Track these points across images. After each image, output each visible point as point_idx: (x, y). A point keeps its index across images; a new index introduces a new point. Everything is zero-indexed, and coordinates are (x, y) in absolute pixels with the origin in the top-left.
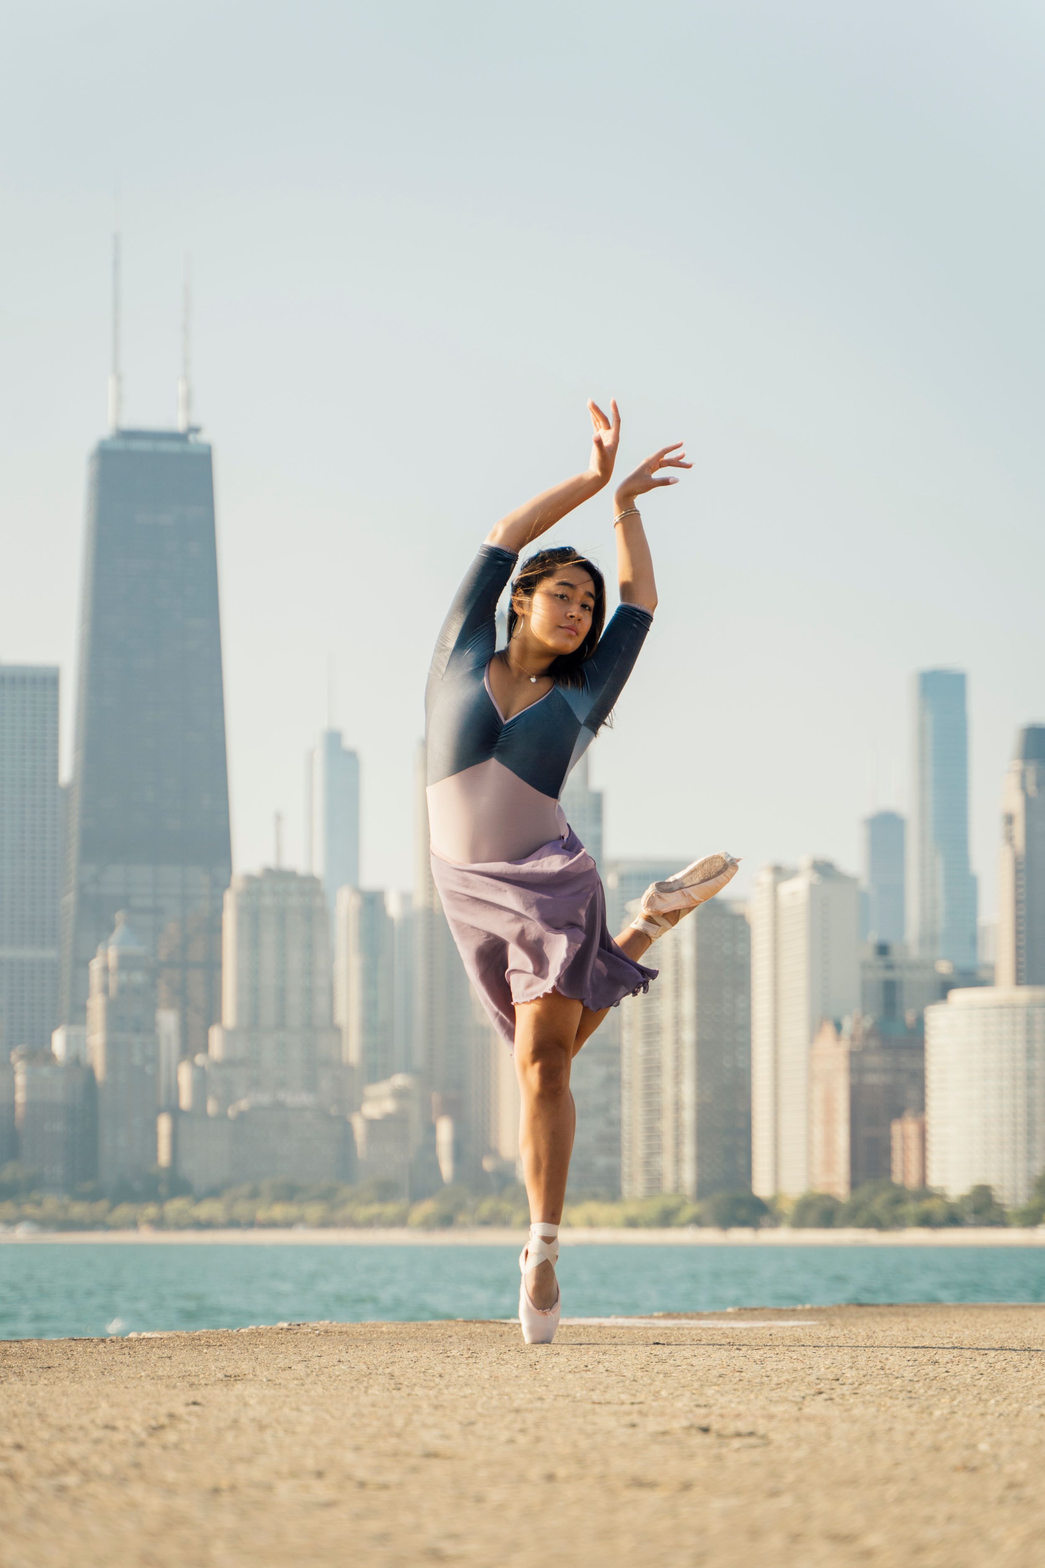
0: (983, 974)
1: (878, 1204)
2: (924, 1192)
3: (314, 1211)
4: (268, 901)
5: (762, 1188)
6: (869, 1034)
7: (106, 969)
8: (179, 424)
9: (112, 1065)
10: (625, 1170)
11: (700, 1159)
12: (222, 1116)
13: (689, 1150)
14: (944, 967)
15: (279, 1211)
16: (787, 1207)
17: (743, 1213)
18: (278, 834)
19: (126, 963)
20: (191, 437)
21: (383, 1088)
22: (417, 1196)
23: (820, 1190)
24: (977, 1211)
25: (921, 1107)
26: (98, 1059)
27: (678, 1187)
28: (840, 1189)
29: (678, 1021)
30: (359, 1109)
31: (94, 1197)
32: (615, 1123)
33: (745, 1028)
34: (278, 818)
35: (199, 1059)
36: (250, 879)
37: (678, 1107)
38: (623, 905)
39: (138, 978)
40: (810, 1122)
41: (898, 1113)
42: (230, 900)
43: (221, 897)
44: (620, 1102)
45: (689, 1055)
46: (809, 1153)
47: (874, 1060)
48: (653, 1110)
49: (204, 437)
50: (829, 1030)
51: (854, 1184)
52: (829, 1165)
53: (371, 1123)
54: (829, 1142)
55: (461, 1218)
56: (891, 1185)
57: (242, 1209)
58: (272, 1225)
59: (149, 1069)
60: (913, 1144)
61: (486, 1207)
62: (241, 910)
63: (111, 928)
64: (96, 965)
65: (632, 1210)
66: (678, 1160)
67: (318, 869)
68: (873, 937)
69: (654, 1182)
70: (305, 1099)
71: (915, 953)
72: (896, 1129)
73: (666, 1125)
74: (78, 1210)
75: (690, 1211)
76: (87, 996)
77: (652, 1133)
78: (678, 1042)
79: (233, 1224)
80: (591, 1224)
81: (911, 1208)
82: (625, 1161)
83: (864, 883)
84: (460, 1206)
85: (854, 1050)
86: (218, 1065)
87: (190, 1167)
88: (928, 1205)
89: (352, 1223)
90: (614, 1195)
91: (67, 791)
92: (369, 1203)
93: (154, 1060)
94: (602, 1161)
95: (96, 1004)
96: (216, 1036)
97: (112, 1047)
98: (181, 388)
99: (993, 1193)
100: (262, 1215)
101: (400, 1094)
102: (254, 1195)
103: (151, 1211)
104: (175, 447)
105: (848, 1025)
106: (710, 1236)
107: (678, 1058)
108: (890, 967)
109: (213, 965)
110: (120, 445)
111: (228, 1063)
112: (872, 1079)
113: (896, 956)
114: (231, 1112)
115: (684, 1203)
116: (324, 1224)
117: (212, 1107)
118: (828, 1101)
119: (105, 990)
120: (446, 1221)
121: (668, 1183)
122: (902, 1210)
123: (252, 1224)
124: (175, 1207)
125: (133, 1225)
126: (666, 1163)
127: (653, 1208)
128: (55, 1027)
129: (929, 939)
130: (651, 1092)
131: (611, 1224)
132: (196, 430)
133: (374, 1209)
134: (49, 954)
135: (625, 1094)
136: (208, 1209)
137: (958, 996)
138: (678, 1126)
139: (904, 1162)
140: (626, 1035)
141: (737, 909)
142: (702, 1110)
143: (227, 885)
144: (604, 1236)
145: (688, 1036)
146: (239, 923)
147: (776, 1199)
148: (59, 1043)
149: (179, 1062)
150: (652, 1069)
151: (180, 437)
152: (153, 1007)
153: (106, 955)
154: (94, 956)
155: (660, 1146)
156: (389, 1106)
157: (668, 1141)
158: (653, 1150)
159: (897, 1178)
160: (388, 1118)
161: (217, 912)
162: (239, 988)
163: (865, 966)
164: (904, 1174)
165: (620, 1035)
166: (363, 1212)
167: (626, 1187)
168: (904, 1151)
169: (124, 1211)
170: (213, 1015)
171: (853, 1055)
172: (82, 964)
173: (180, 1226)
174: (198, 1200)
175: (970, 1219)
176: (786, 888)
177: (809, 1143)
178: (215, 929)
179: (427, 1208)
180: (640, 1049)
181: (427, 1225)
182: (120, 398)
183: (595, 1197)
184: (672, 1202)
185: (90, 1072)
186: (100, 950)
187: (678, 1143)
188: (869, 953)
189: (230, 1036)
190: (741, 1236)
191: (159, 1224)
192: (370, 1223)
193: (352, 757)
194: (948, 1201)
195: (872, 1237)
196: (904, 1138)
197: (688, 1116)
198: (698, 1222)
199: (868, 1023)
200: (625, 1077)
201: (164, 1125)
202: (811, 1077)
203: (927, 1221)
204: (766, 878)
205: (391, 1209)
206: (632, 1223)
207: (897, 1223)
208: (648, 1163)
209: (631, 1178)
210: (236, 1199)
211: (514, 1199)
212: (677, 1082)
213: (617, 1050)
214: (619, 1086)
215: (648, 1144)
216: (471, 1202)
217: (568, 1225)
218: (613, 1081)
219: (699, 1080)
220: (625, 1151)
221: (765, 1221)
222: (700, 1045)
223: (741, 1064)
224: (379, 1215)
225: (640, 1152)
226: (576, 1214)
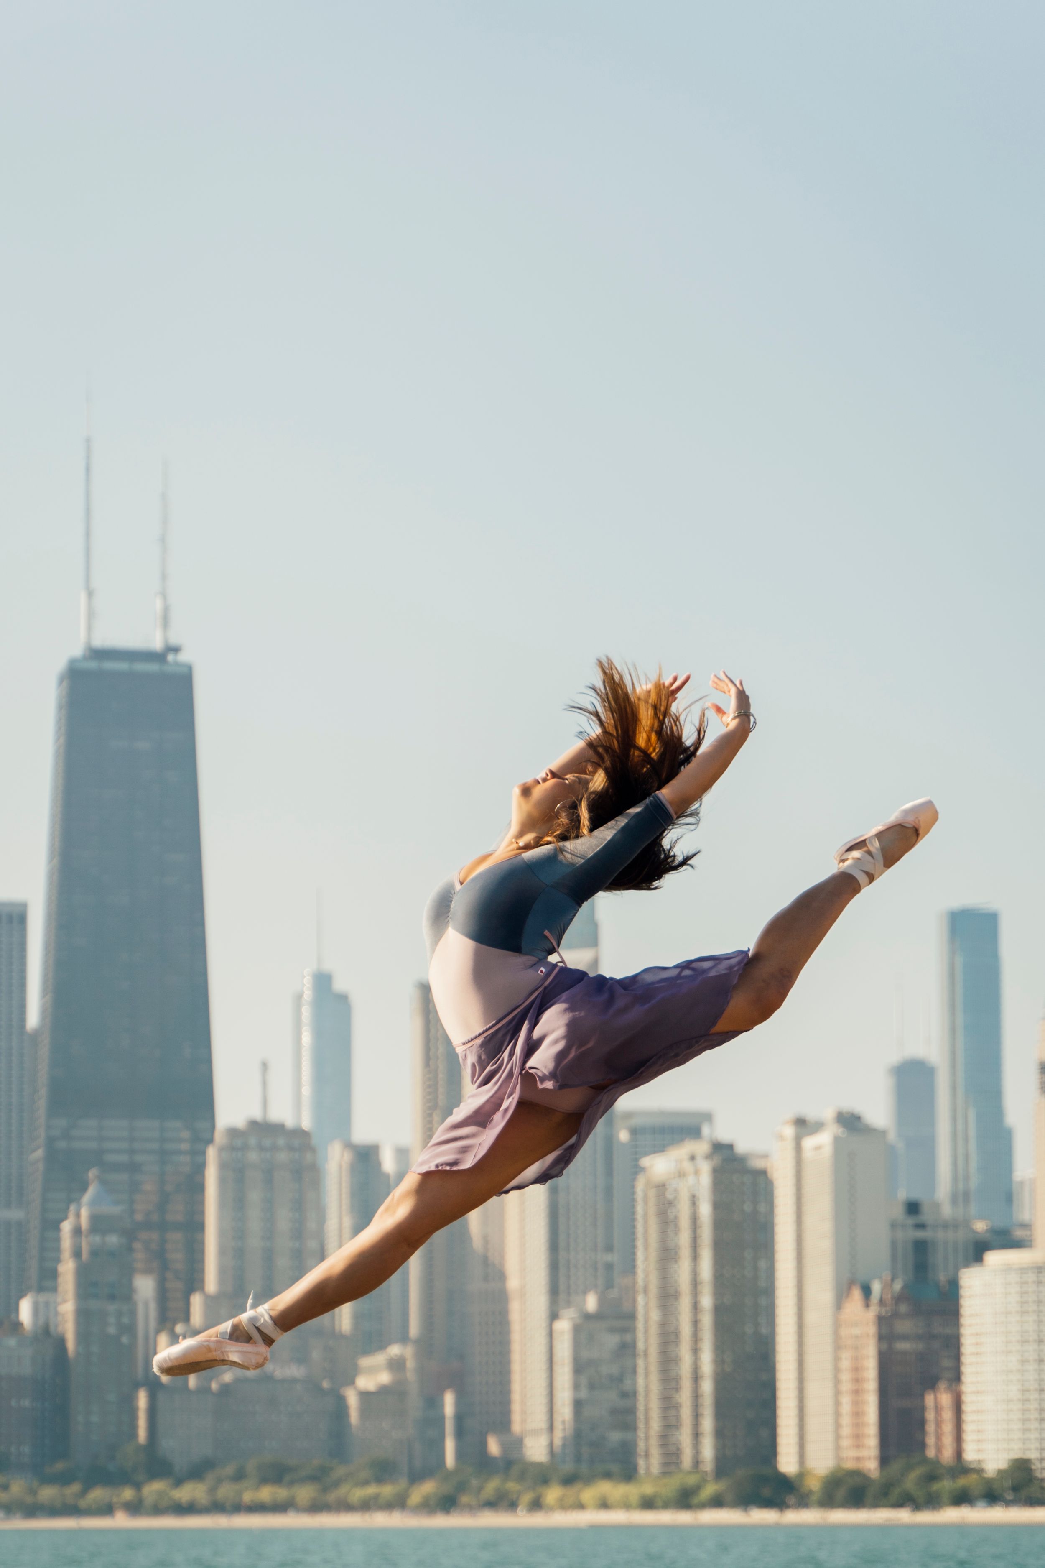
0: (1019, 1233)
1: (911, 1482)
2: (960, 1467)
3: (305, 1493)
4: (253, 1156)
5: (787, 1464)
6: (898, 1299)
7: (77, 1231)
8: (157, 644)
9: (83, 1335)
10: (641, 1445)
11: (719, 1433)
12: (204, 1390)
13: (708, 1424)
14: (980, 1226)
15: (266, 1493)
16: (814, 1485)
17: (766, 1492)
18: (265, 1084)
19: (99, 1224)
20: (171, 657)
21: (379, 1359)
22: (416, 1478)
23: (849, 1465)
24: (1015, 1489)
25: (957, 1377)
26: (69, 1330)
27: (697, 1462)
28: (871, 1466)
29: (695, 1283)
30: (353, 1382)
31: (64, 1479)
32: (630, 1395)
33: (770, 1291)
34: (265, 1066)
35: (179, 1328)
36: (233, 1132)
37: (696, 1378)
38: (637, 1160)
39: (113, 1240)
40: (837, 1393)
41: (931, 1383)
42: (212, 1154)
43: (204, 1153)
44: (634, 1372)
45: (707, 1321)
46: (838, 1426)
47: (904, 1326)
48: (670, 1382)
49: (183, 657)
50: (857, 1294)
51: (884, 1460)
52: (858, 1438)
53: (365, 1396)
54: (858, 1414)
55: (464, 1499)
56: (925, 1460)
57: (226, 1491)
58: (262, 1508)
59: (125, 1340)
60: (948, 1415)
61: (492, 1486)
62: (223, 1166)
63: (84, 1189)
64: (67, 1227)
65: (648, 1489)
66: (697, 1435)
67: (306, 1123)
68: (903, 1195)
69: (671, 1458)
70: (294, 1371)
71: (947, 1211)
72: (929, 1399)
73: (685, 1397)
74: (48, 1493)
75: (710, 1490)
76: (58, 1260)
77: (669, 1405)
78: (696, 1307)
79: (217, 1507)
80: (604, 1505)
81: (946, 1485)
82: (641, 1434)
83: (892, 1136)
84: (462, 1487)
85: (884, 1314)
87: (168, 1445)
88: (962, 1482)
89: (346, 1507)
90: (629, 1474)
91: (35, 1036)
92: (366, 1483)
93: (130, 1329)
94: (615, 1437)
95: (67, 1269)
96: (197, 1302)
97: (83, 1315)
98: (159, 604)
99: (1033, 1467)
100: (248, 1497)
101: (396, 1365)
102: (239, 1476)
103: (128, 1494)
104: (153, 667)
105: (876, 1287)
106: (730, 1516)
107: (696, 1323)
108: (921, 1226)
109: (195, 1227)
110: (93, 665)
112: (902, 1346)
113: (927, 1216)
114: (214, 1386)
115: (703, 1481)
116: (315, 1508)
118: (857, 1369)
119: (77, 1254)
120: (448, 1503)
121: (687, 1460)
122: (936, 1487)
123: (238, 1508)
124: (153, 1489)
125: (107, 1510)
126: (685, 1437)
127: (670, 1487)
128: (21, 1296)
129: (961, 1197)
130: (668, 1361)
131: (627, 1506)
132: (176, 650)
133: (371, 1490)
134: (15, 1214)
135: (640, 1362)
136: (190, 1492)
137: (994, 1258)
138: (696, 1396)
139: (939, 1436)
140: (640, 1300)
141: (758, 1164)
142: (721, 1380)
143: (210, 1141)
144: (619, 1517)
145: (707, 1301)
146: (222, 1181)
147: (801, 1475)
148: (25, 1311)
149: (158, 1332)
150: (669, 1336)
151: (158, 657)
152: (128, 1272)
153: (78, 1215)
154: (65, 1218)
155: (678, 1418)
156: (385, 1378)
157: (686, 1413)
158: (670, 1426)
159: (931, 1453)
160: (383, 1391)
161: (200, 1168)
162: (222, 1252)
163: (893, 1226)
164: (939, 1448)
165: (634, 1301)
166: (358, 1494)
167: (641, 1463)
168: (938, 1423)
169: (98, 1494)
170: (194, 1282)
171: (881, 1320)
172: (52, 1225)
173: (158, 1510)
174: (179, 1482)
175: (1010, 1496)
176: (809, 1143)
177: (837, 1414)
178: (197, 1188)
179: (428, 1488)
180: (655, 1316)
181: (427, 1507)
182: (91, 615)
183: (608, 1475)
184: (692, 1480)
185: (61, 1342)
186: (73, 1208)
187: (697, 1416)
188: (898, 1212)
189: (212, 1302)
190: (764, 1516)
191: (135, 1508)
192: (366, 1506)
193: (343, 999)
194: (986, 1476)
195: (904, 1516)
196: (938, 1409)
197: (707, 1387)
198: (717, 1502)
199: (898, 1286)
200: (640, 1345)
201: (142, 1400)
202: (838, 1347)
203: (962, 1498)
204: (789, 1131)
205: (387, 1490)
206: (648, 1504)
207: (932, 1502)
208: (665, 1438)
209: (647, 1455)
210: (220, 1481)
211: (522, 1477)
212: (696, 1351)
213: (632, 1316)
214: (634, 1355)
215: (665, 1418)
216: (474, 1482)
217: (580, 1506)
218: (627, 1349)
219: (719, 1348)
220: (641, 1425)
221: (791, 1500)
222: (719, 1310)
223: (764, 1331)
224: (376, 1497)
225: (656, 1425)
226: (589, 1494)
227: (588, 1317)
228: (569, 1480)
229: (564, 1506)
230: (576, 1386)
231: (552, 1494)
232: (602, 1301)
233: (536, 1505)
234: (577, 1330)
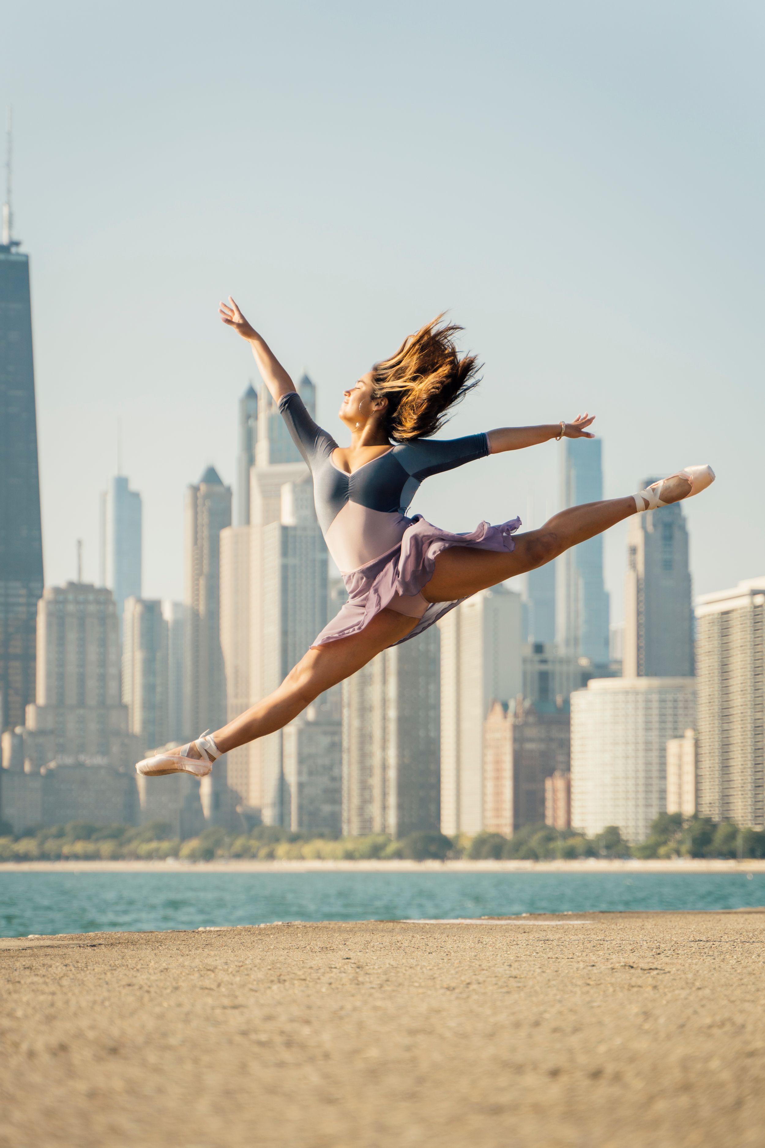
0: (614, 667)
1: (534, 841)
2: (569, 832)
3: (106, 847)
4: (71, 608)
5: (448, 829)
6: (528, 713)
8: (4, 240)
10: (345, 815)
11: (400, 807)
12: (35, 774)
13: (392, 800)
14: (584, 662)
15: (79, 847)
16: (466, 844)
17: (433, 848)
18: (79, 556)
20: (14, 250)
22: (185, 836)
23: (492, 830)
24: (608, 847)
25: (568, 769)
27: (384, 827)
28: (507, 830)
29: (384, 701)
32: (337, 779)
33: (437, 707)
34: (80, 543)
35: (18, 730)
36: (57, 591)
37: (384, 767)
40: (484, 779)
41: (550, 772)
42: (42, 606)
43: (35, 605)
44: (341, 763)
45: (392, 727)
46: (484, 802)
47: (531, 732)
48: (365, 770)
49: (22, 249)
50: (498, 709)
51: (516, 827)
52: (498, 810)
54: (498, 794)
55: (220, 852)
56: (545, 827)
57: (50, 845)
58: (76, 857)
60: (561, 795)
61: (239, 843)
62: (50, 615)
65: (349, 846)
66: (384, 808)
67: (110, 584)
68: (531, 639)
69: (366, 824)
70: (99, 760)
71: (562, 651)
72: (549, 784)
73: (376, 781)
75: (393, 847)
77: (365, 787)
78: (385, 718)
79: (44, 857)
80: (319, 856)
81: (559, 844)
82: (345, 807)
83: (525, 598)
84: (218, 843)
85: (517, 724)
86: (31, 734)
88: (571, 842)
89: (138, 857)
90: (336, 835)
92: (150, 840)
94: (327, 808)
96: (30, 711)
98: (5, 211)
99: (621, 832)
100: (66, 850)
102: (60, 835)
105: (512, 704)
106: (408, 865)
107: (384, 729)
108: (544, 661)
109: (30, 657)
111: (40, 732)
112: (530, 746)
113: (548, 654)
114: (43, 771)
115: (389, 841)
116: (115, 857)
117: (27, 767)
118: (498, 762)
120: (208, 855)
121: (377, 825)
122: (551, 845)
123: (59, 857)
126: (375, 810)
127: (365, 844)
129: (573, 641)
130: (364, 755)
131: (335, 858)
132: (17, 244)
133: (154, 845)
135: (345, 756)
136: (25, 845)
137: (595, 684)
138: (384, 781)
139: (555, 810)
140: (345, 712)
142: (402, 769)
143: (40, 596)
144: (329, 865)
145: (392, 713)
146: (49, 625)
147: (458, 837)
149: (3, 732)
150: (365, 738)
151: (5, 249)
155: (371, 797)
157: (377, 792)
158: (365, 801)
159: (549, 822)
161: (33, 616)
162: (49, 675)
163: (525, 661)
164: (555, 818)
165: (341, 713)
166: (145, 848)
167: (345, 827)
168: (555, 801)
170: (29, 697)
171: (515, 728)
173: (2, 859)
174: (17, 839)
175: (603, 852)
177: (484, 794)
178: (31, 629)
179: (193, 844)
180: (356, 723)
181: (193, 857)
183: (321, 836)
184: (381, 840)
187: (384, 794)
188: (528, 651)
189: (41, 711)
190: (432, 865)
192: (149, 856)
193: (136, 496)
194: (587, 838)
195: (528, 866)
196: (554, 791)
197: (392, 774)
198: (399, 855)
199: (527, 704)
200: (345, 744)
202: (485, 745)
203: (571, 854)
205: (165, 845)
206: (349, 856)
207: (549, 855)
208: (361, 810)
209: (349, 821)
210: (46, 838)
211: (260, 837)
212: (384, 748)
213: (340, 724)
214: (341, 751)
215: (362, 795)
216: (227, 840)
217: (302, 858)
218: (336, 747)
219: (401, 747)
220: (345, 800)
221: (450, 853)
222: (402, 720)
223: (432, 734)
224: (157, 850)
225: (356, 801)
226: (308, 849)
227: (308, 724)
228: (294, 839)
229: (290, 857)
230: (300, 773)
231: (282, 849)
232: (318, 712)
233: (271, 856)
234: (300, 733)
